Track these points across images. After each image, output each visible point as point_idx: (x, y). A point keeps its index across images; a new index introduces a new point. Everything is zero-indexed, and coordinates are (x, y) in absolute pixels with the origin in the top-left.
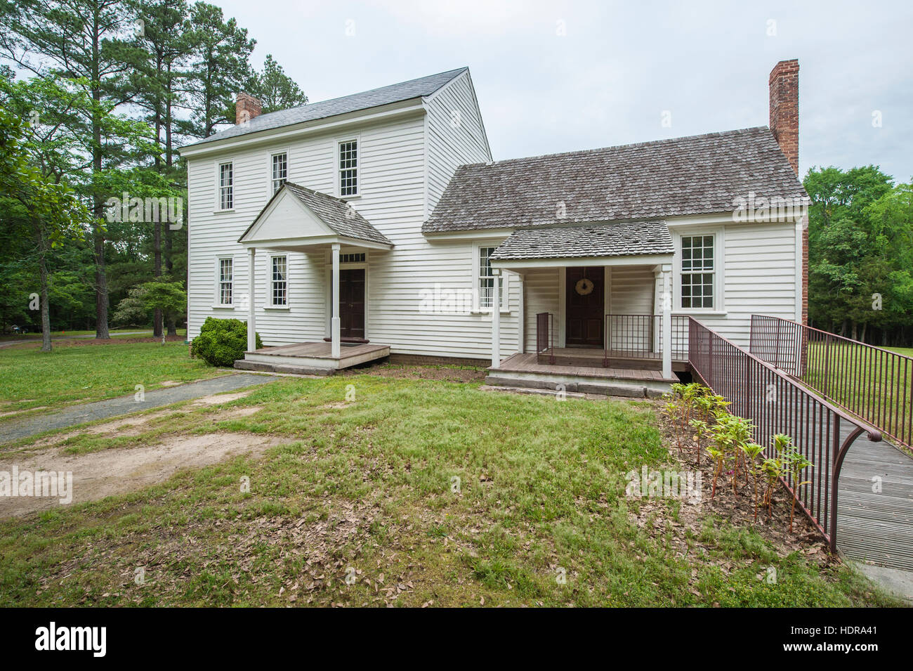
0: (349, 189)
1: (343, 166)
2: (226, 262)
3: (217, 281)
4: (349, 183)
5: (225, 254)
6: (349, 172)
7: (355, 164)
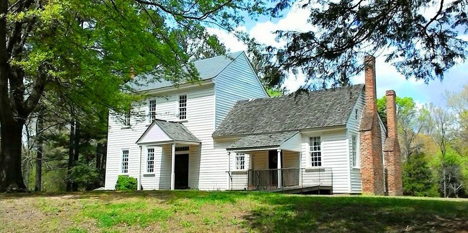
0: (183, 117)
1: (180, 106)
2: (126, 152)
3: (121, 161)
4: (183, 114)
5: (125, 148)
6: (183, 109)
7: (185, 105)
